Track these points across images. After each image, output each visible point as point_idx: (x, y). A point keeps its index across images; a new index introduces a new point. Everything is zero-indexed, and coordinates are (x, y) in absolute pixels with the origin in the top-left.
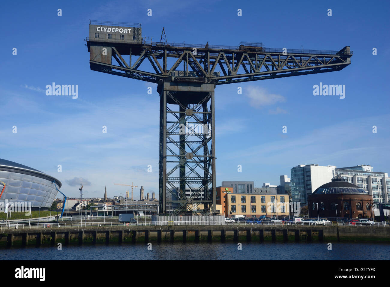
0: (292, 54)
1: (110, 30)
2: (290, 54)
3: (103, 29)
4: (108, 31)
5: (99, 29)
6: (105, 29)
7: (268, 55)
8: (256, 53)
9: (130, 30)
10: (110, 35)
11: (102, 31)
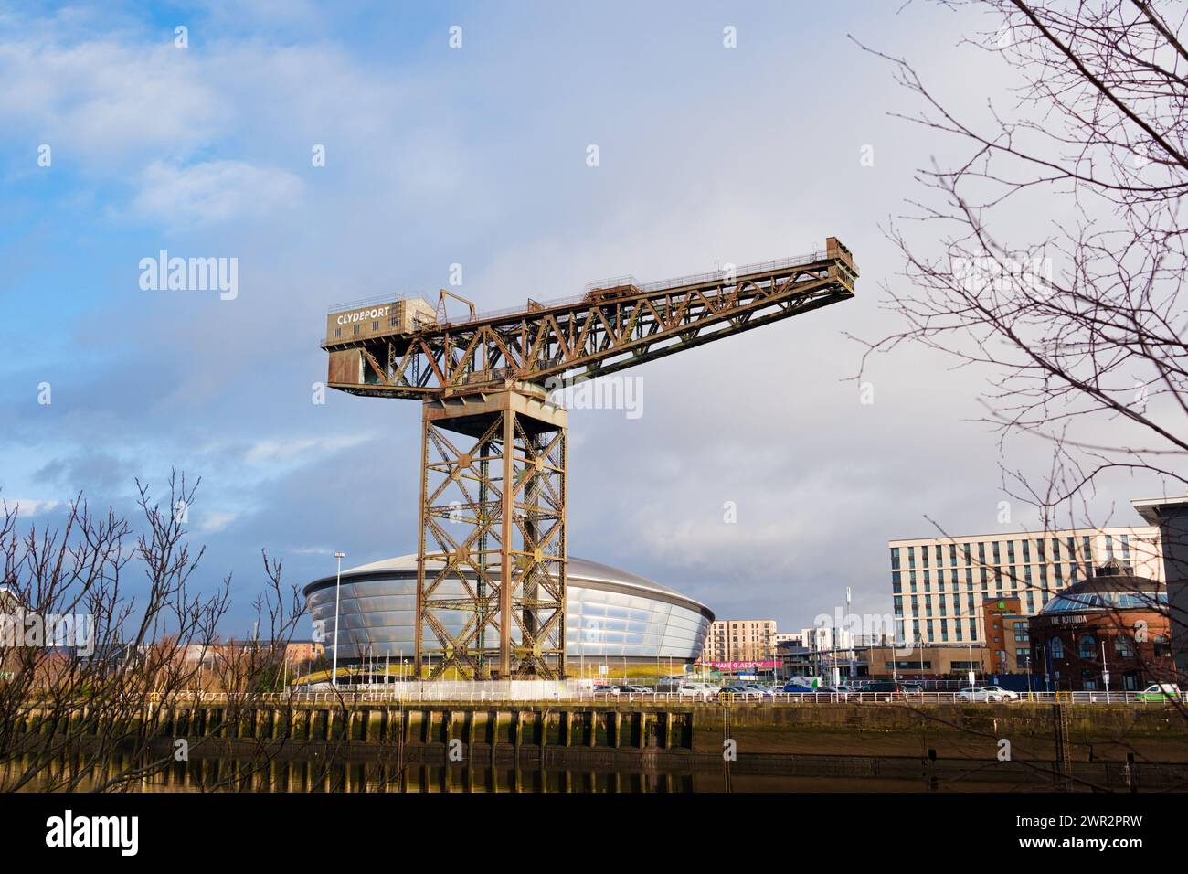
0: (694, 287)
1: (355, 318)
2: (690, 288)
3: (347, 319)
4: (354, 320)
5: (342, 320)
6: (350, 318)
7: (643, 301)
8: (616, 301)
9: (387, 309)
10: (356, 328)
11: (345, 322)
